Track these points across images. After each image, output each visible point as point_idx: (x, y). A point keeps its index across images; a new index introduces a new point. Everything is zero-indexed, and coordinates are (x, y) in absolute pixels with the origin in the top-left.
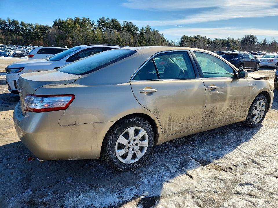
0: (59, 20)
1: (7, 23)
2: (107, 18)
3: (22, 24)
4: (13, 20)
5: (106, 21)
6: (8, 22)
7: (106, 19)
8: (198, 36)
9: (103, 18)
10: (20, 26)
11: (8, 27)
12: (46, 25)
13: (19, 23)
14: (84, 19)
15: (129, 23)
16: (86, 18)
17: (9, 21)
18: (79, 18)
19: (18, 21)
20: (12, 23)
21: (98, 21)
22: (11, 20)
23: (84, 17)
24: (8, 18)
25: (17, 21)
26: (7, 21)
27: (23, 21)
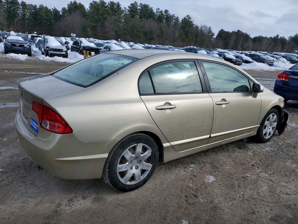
0: (75, 3)
1: (4, 2)
3: (24, 4)
9: (136, 2)
15: (163, 11)
27: (24, 1)
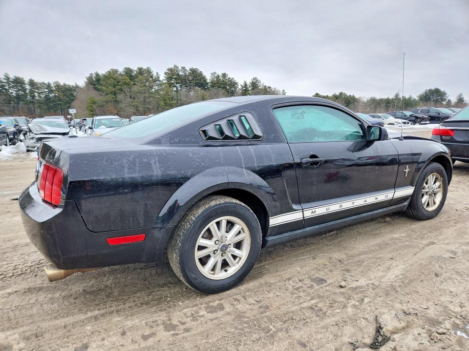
2: (182, 68)
4: (13, 78)
5: (181, 73)
6: (5, 81)
7: (180, 68)
8: (341, 94)
10: (28, 87)
11: (6, 89)
12: (74, 85)
13: (26, 82)
14: (140, 69)
16: (145, 67)
17: (8, 78)
18: (132, 68)
19: (25, 79)
20: (13, 82)
21: (166, 73)
22: (12, 76)
23: (140, 67)
24: (6, 73)
25: (23, 78)
26: (5, 79)
